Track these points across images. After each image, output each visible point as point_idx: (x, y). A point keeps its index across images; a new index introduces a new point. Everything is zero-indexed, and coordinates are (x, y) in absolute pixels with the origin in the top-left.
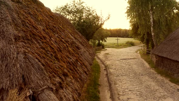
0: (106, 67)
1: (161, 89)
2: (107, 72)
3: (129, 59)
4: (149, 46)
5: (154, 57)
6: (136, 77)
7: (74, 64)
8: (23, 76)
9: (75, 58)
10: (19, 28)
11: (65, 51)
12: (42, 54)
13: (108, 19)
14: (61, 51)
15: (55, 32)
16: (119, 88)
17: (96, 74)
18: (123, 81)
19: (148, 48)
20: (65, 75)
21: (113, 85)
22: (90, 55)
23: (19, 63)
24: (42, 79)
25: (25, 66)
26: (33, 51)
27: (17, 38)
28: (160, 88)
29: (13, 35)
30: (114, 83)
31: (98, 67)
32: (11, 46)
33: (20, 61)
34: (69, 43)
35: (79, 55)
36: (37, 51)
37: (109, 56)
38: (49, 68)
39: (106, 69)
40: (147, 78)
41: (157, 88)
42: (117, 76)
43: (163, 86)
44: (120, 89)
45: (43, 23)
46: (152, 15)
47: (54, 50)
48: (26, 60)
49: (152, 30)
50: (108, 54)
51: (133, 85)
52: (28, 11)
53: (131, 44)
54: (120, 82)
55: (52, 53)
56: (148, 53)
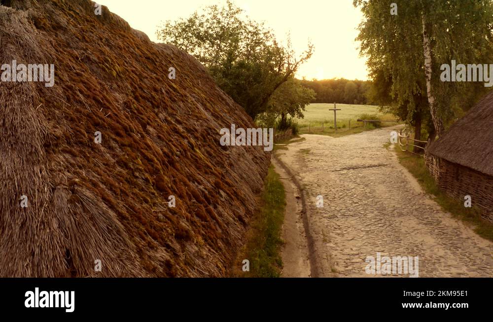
0: (301, 190)
1: (452, 256)
2: (304, 205)
3: (365, 167)
4: (423, 131)
5: (435, 163)
6: (383, 221)
7: (209, 199)
8: (68, 253)
9: (212, 179)
10: (57, 112)
11: (186, 160)
12: (120, 181)
13: (308, 57)
14: (172, 163)
15: (158, 107)
16: (334, 253)
17: (274, 211)
18: (348, 233)
19: (418, 135)
20: (183, 237)
21: (318, 244)
22: (257, 163)
23: (56, 216)
24: (119, 257)
25: (74, 225)
26: (94, 177)
27: (51, 144)
28: (449, 252)
29: (39, 134)
30: (322, 237)
31: (278, 189)
32: (35, 168)
33: (60, 209)
34: (199, 135)
35: (223, 167)
36: (105, 177)
37: (311, 157)
38: (137, 224)
39: (302, 195)
40: (413, 222)
41: (441, 253)
42: (330, 218)
43: (457, 248)
44: (339, 256)
45: (126, 84)
46: (428, 49)
47: (152, 166)
48: (76, 206)
49: (428, 90)
50: (307, 151)
51: (374, 244)
52: (82, 51)
53: (371, 122)
54: (338, 234)
55: (147, 175)
56: (418, 151)
